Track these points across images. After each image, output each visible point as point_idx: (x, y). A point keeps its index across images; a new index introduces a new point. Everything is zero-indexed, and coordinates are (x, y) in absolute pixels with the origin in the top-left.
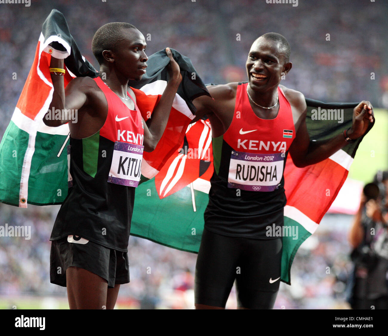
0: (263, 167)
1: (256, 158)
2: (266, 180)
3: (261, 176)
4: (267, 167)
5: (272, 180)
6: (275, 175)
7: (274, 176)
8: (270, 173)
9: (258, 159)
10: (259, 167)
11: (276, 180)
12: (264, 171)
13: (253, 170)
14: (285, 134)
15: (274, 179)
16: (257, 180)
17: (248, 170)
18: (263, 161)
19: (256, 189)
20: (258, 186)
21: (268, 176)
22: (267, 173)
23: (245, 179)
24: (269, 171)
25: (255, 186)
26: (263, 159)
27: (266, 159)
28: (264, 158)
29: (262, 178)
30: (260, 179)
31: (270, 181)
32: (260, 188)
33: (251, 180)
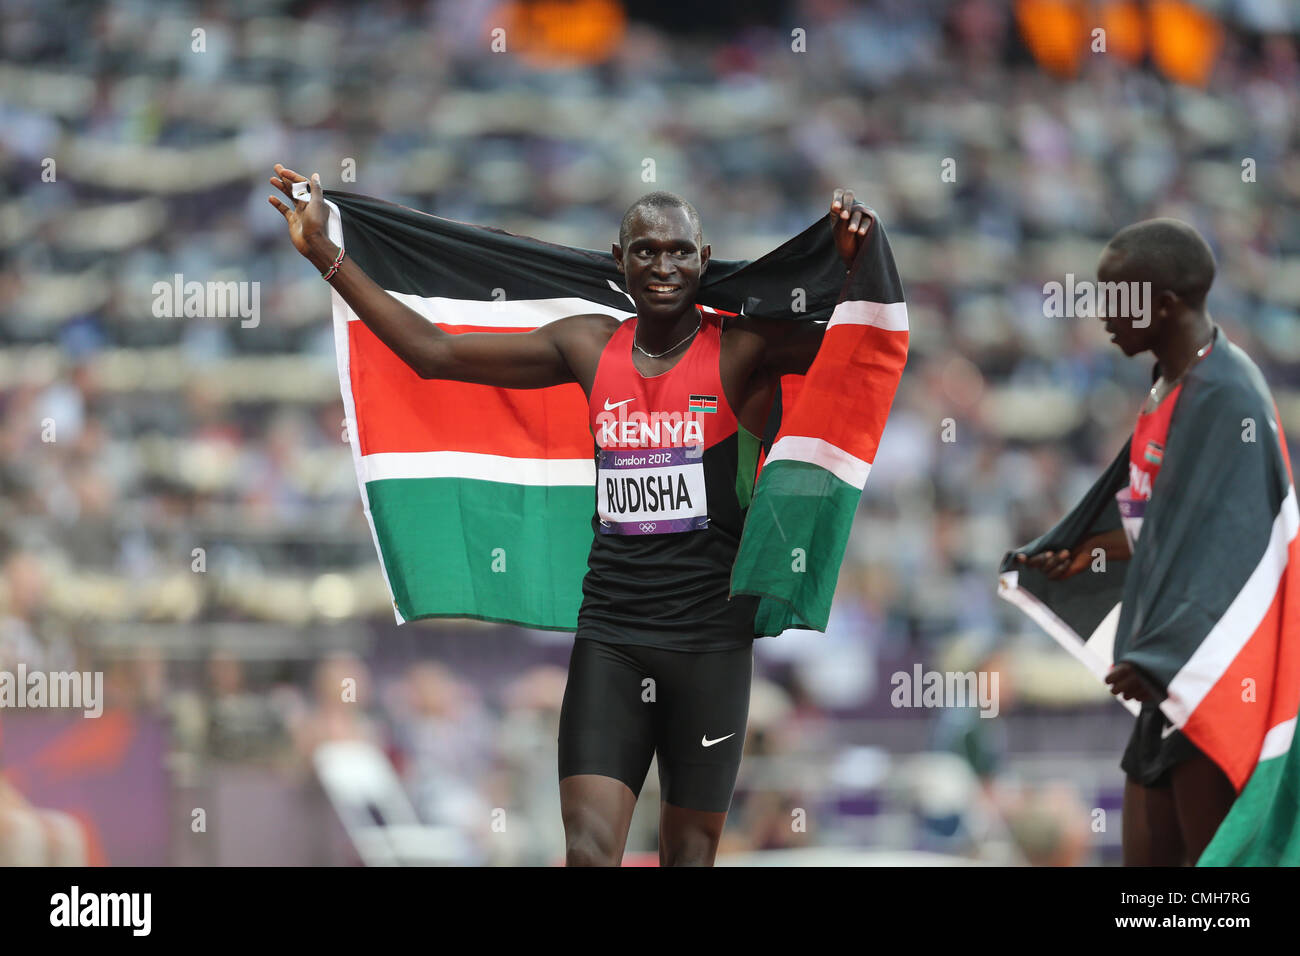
0: (651, 479)
1: (631, 461)
2: (663, 509)
3: (650, 500)
4: (659, 478)
5: (678, 508)
6: (683, 494)
7: (680, 499)
8: (670, 492)
9: (637, 461)
10: (642, 479)
11: (690, 506)
12: (655, 486)
13: (632, 486)
14: (692, 404)
15: (684, 504)
16: (645, 510)
17: (623, 488)
18: (647, 466)
19: (647, 529)
20: (650, 522)
21: (667, 498)
22: (663, 493)
23: (622, 510)
24: (665, 487)
25: (645, 523)
26: (647, 461)
27: (653, 461)
28: (648, 458)
29: (653, 504)
30: (650, 505)
31: (672, 508)
32: (653, 526)
33: (634, 509)
